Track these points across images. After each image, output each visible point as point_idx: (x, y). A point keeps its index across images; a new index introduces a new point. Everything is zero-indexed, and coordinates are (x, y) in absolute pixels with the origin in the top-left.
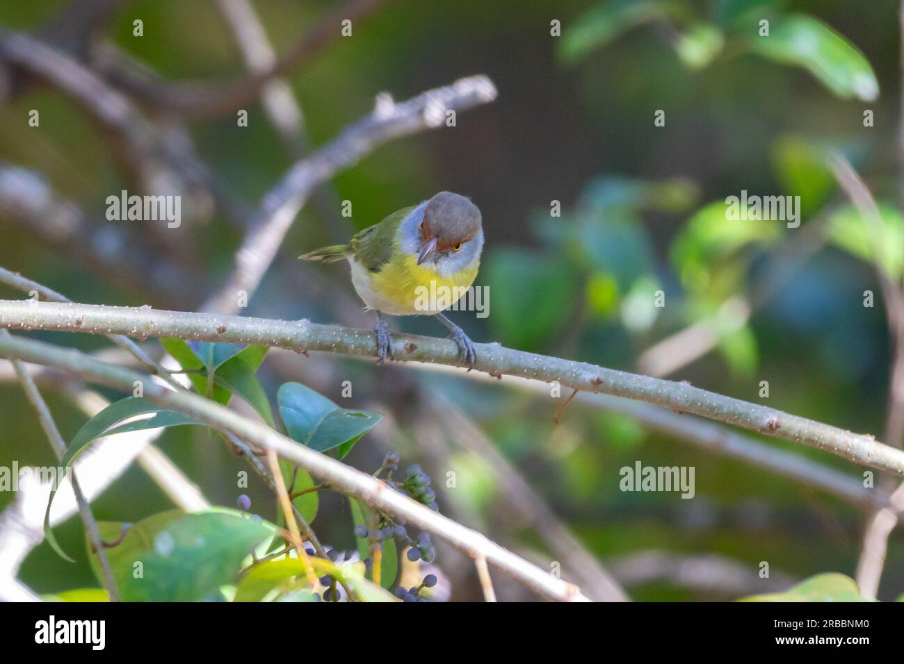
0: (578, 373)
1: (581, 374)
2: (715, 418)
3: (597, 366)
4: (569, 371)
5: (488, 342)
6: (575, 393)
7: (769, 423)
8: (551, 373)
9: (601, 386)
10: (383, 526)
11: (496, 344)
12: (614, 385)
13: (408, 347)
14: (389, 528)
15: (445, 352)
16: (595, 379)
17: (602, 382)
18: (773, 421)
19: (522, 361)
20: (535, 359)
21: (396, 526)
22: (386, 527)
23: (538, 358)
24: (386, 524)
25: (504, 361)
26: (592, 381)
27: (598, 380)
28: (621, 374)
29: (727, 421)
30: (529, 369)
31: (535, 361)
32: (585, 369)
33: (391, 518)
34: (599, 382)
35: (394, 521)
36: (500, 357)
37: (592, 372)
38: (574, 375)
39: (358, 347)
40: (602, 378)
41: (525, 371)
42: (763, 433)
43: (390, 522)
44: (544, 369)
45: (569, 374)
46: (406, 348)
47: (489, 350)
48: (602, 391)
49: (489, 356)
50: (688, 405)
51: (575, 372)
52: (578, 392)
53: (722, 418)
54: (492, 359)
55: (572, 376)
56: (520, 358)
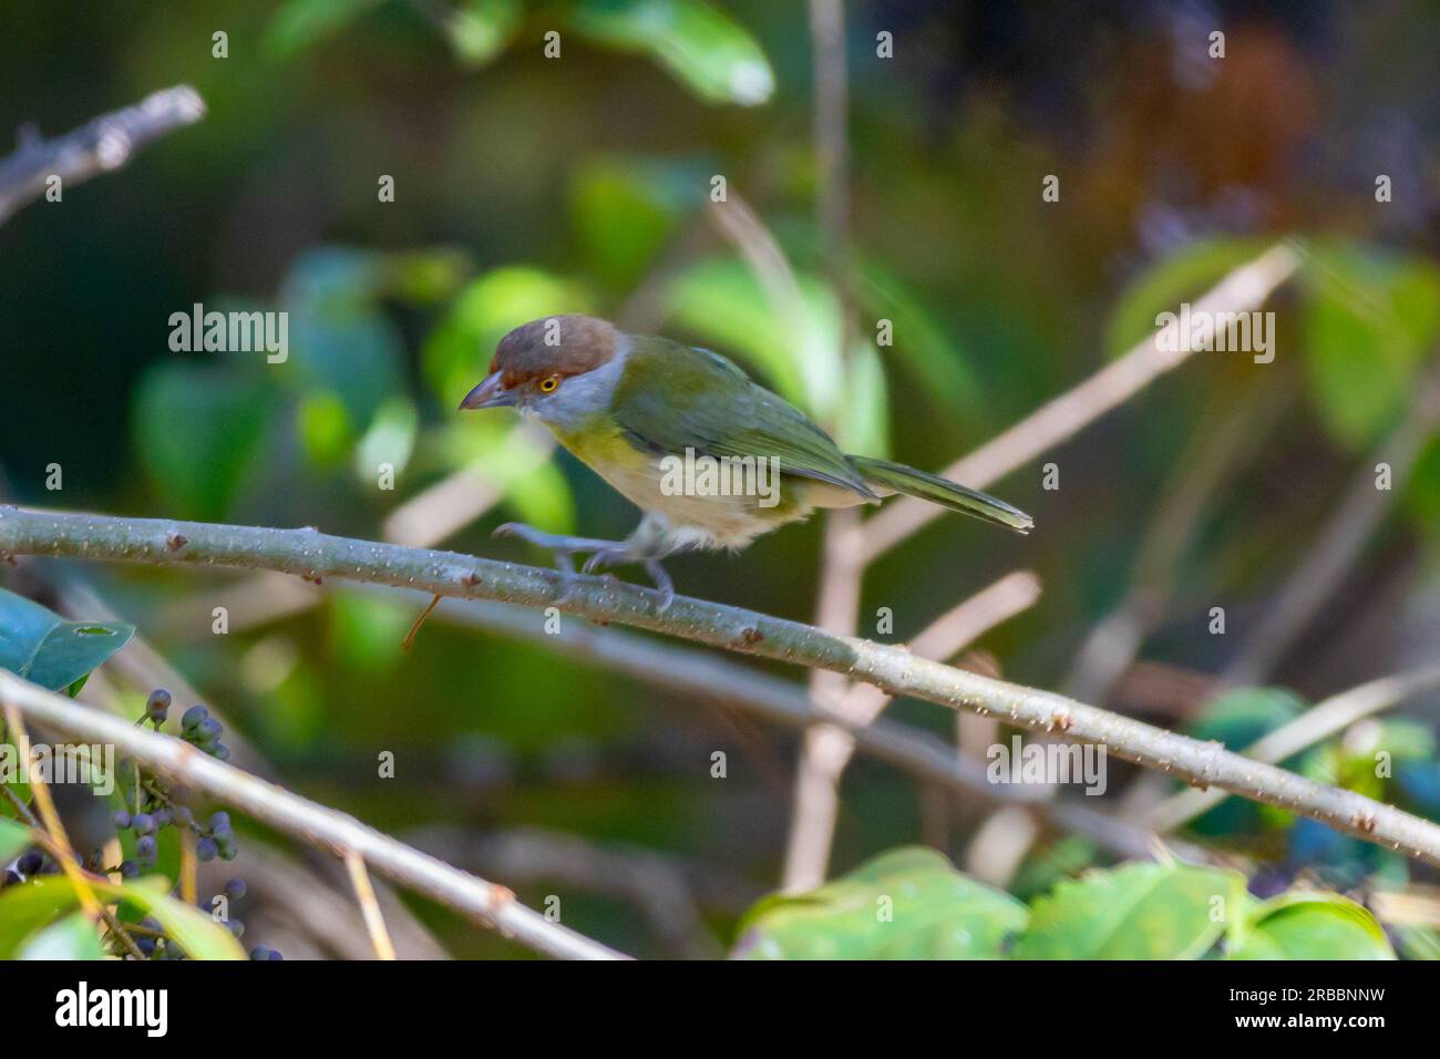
0: (441, 568)
1: (446, 570)
2: (660, 630)
3: (470, 556)
4: (427, 566)
5: (298, 528)
6: (437, 598)
7: (744, 632)
8: (400, 570)
9: (478, 587)
10: (153, 808)
11: (310, 529)
12: (498, 584)
13: (172, 541)
14: (162, 810)
15: (231, 544)
16: (469, 577)
17: (480, 581)
18: (751, 630)
19: (353, 554)
20: (373, 550)
21: (174, 806)
22: (158, 809)
23: (377, 548)
24: (157, 804)
25: (325, 556)
26: (464, 581)
27: (473, 577)
28: (508, 567)
29: (679, 634)
30: (364, 566)
31: (373, 554)
32: (452, 561)
33: (163, 793)
34: (475, 581)
35: (170, 798)
36: (318, 549)
37: (463, 567)
38: (435, 572)
39: (94, 546)
40: (479, 574)
41: (359, 569)
42: (736, 649)
43: (163, 802)
44: (388, 565)
45: (427, 570)
46: (169, 543)
47: (299, 539)
48: (480, 596)
49: (300, 548)
50: (616, 610)
51: (436, 568)
52: (441, 599)
53: (669, 630)
54: (306, 553)
55: (432, 575)
56: (350, 550)
